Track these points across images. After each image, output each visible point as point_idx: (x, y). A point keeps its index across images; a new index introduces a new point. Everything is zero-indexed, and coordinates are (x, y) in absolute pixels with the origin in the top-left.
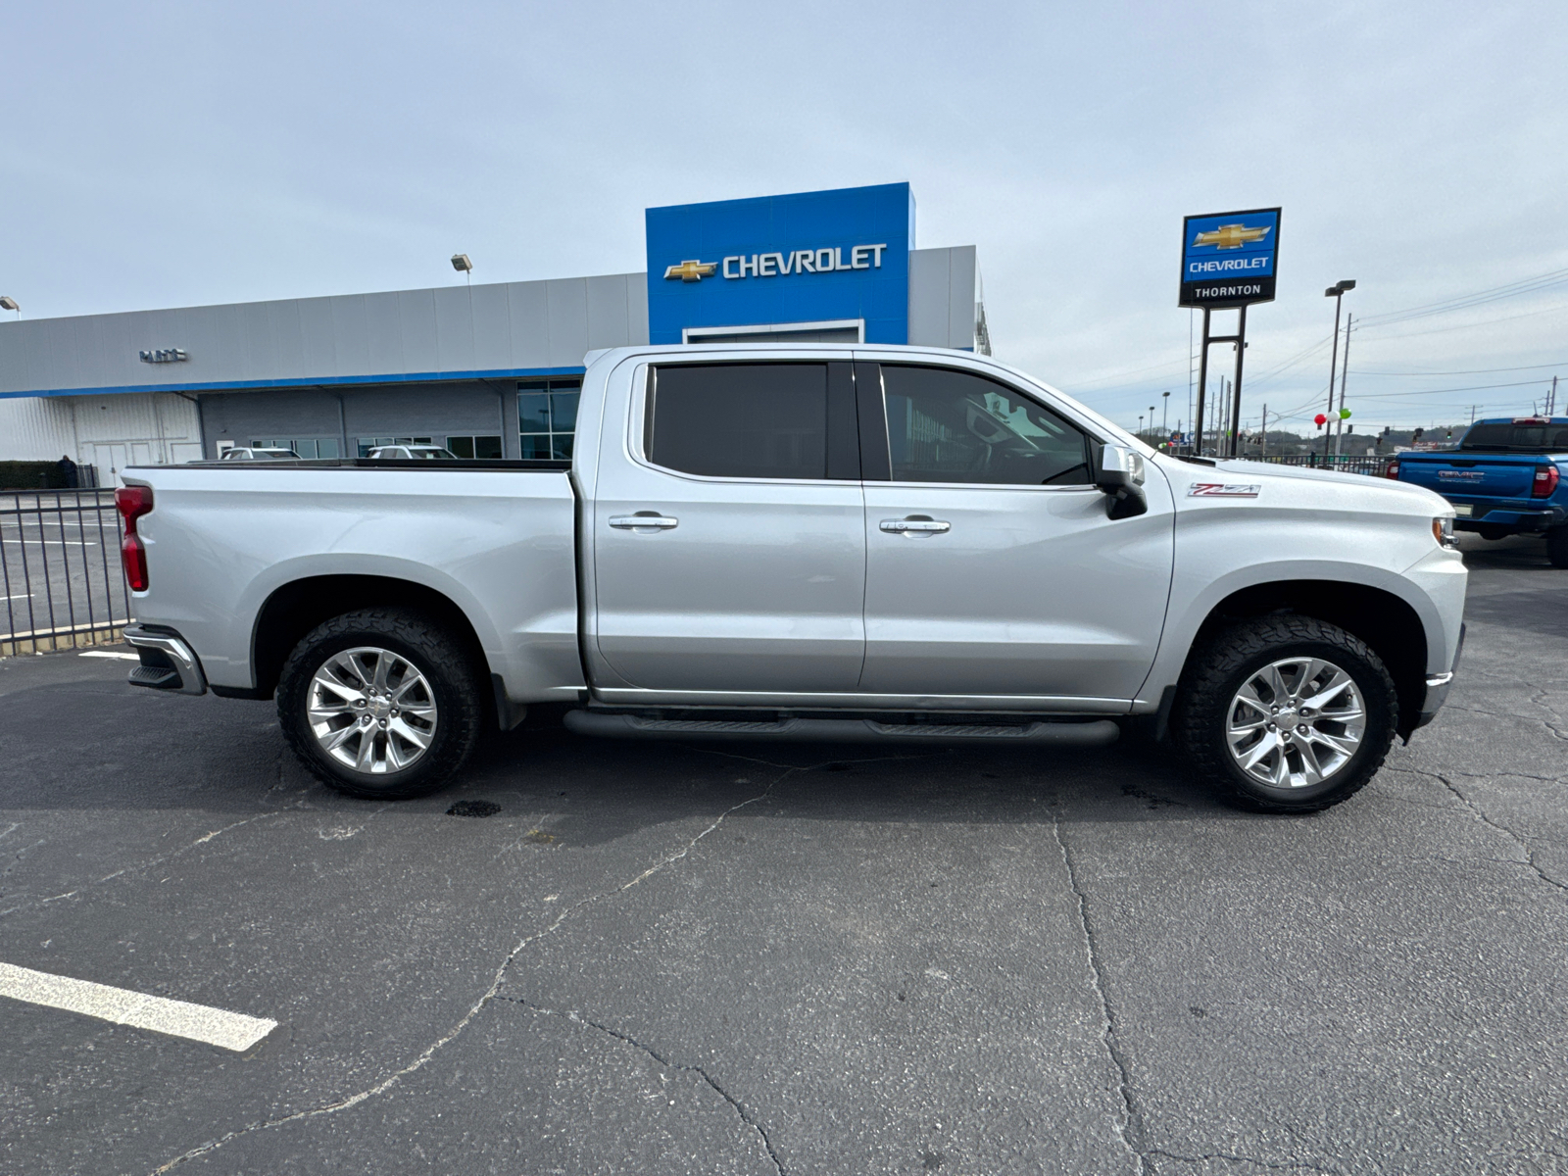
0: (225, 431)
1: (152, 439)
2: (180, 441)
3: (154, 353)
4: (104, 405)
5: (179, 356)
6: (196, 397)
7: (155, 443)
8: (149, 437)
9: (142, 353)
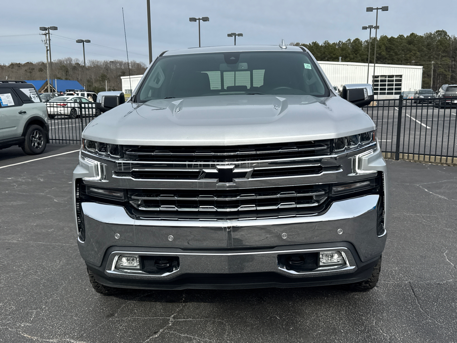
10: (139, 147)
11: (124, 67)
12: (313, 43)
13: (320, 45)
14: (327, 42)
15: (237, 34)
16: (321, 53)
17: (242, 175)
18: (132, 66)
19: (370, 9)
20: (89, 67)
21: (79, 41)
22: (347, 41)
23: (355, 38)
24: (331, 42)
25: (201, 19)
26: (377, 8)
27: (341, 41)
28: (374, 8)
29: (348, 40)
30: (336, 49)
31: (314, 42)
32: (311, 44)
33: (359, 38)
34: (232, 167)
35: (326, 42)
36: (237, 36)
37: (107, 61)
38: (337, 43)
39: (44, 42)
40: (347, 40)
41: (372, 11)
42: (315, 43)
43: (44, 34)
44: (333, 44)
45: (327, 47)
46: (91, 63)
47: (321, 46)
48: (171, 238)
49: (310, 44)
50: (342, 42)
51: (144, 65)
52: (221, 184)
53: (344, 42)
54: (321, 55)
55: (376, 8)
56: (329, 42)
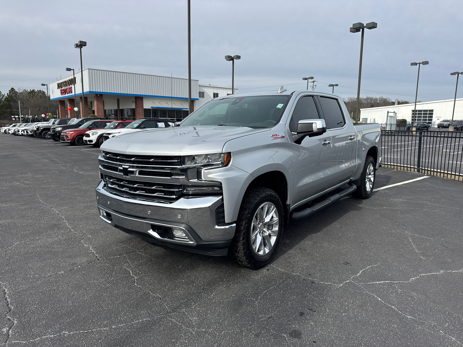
11: (374, 101)
17: (132, 172)
18: (380, 101)
20: (348, 102)
21: (330, 86)
25: (421, 63)
37: (361, 97)
39: (311, 87)
43: (312, 82)
46: (349, 100)
51: (390, 99)
52: (124, 176)
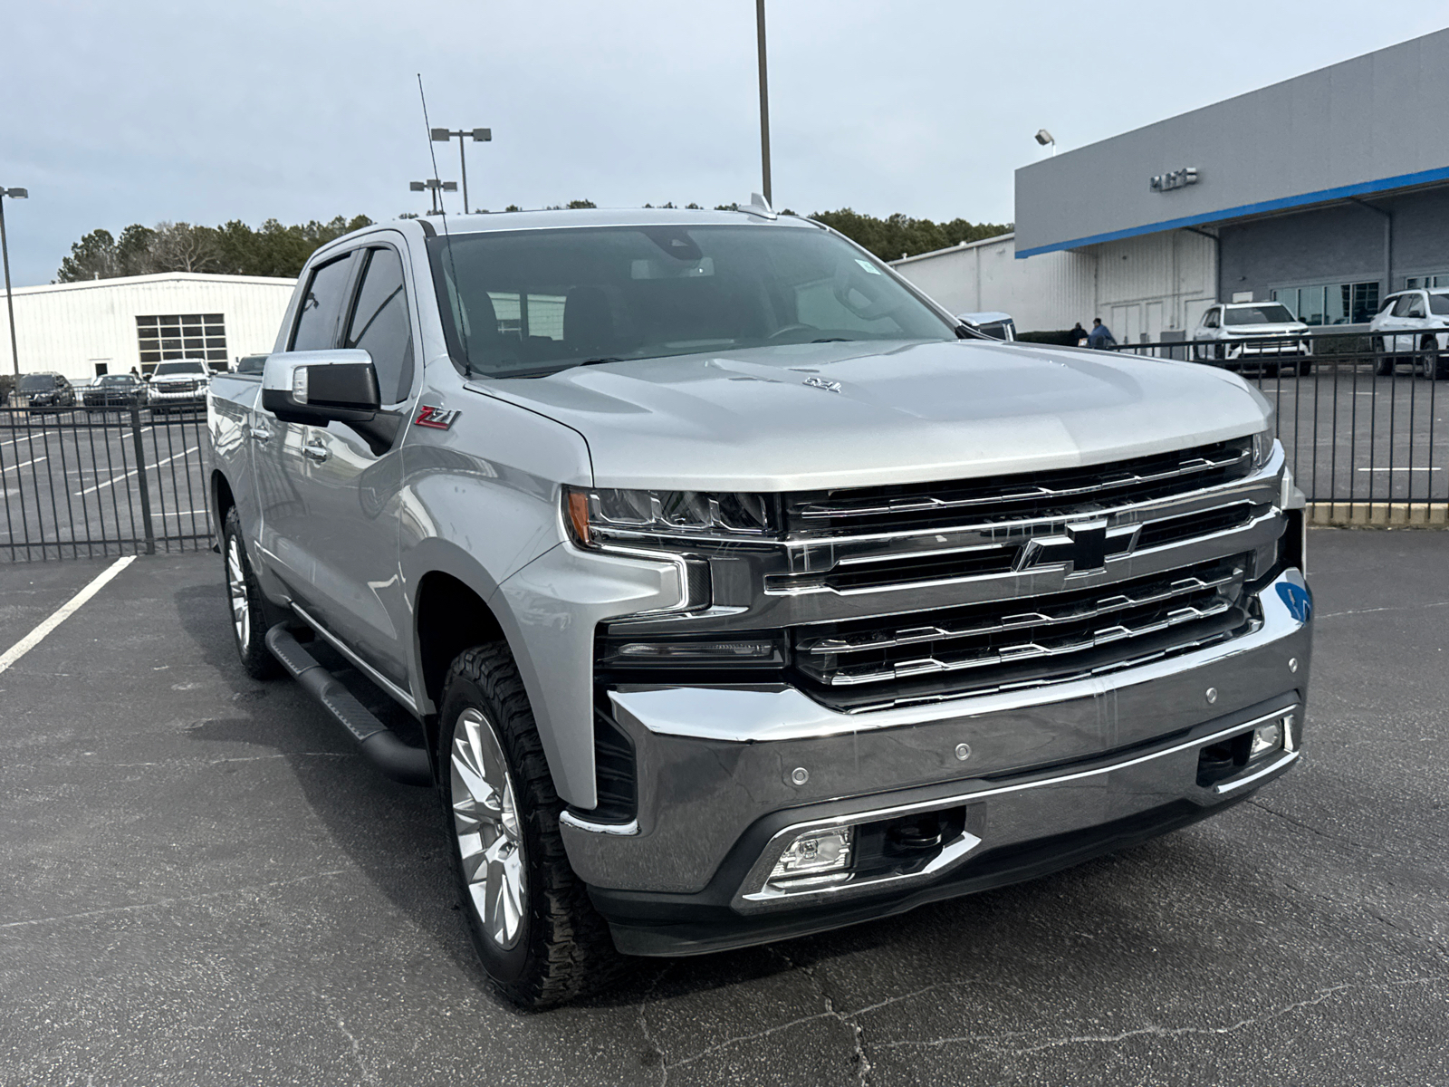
0: (1244, 279)
1: (1165, 296)
2: (1195, 297)
3: (1164, 177)
4: (1126, 254)
5: (1189, 177)
6: (1217, 234)
7: (1170, 300)
8: (1163, 293)
9: (1153, 179)
10: (830, 494)
12: (230, 224)
13: (254, 231)
14: (273, 223)
15: (6, 190)
16: (258, 255)
17: (1121, 544)
19: (440, 135)
22: (333, 223)
23: (357, 215)
24: (287, 225)
26: (461, 131)
27: (316, 222)
28: (451, 131)
29: (337, 219)
30: (304, 243)
31: (234, 221)
32: (225, 228)
33: (367, 216)
34: (1103, 524)
35: (269, 222)
36: (7, 196)
38: (305, 226)
40: (333, 219)
41: (448, 140)
42: (235, 224)
44: (291, 228)
45: (276, 236)
47: (258, 234)
48: (963, 752)
49: (220, 228)
50: (319, 225)
52: (1075, 575)
53: (325, 226)
54: (262, 263)
55: (458, 131)
56: (279, 222)
